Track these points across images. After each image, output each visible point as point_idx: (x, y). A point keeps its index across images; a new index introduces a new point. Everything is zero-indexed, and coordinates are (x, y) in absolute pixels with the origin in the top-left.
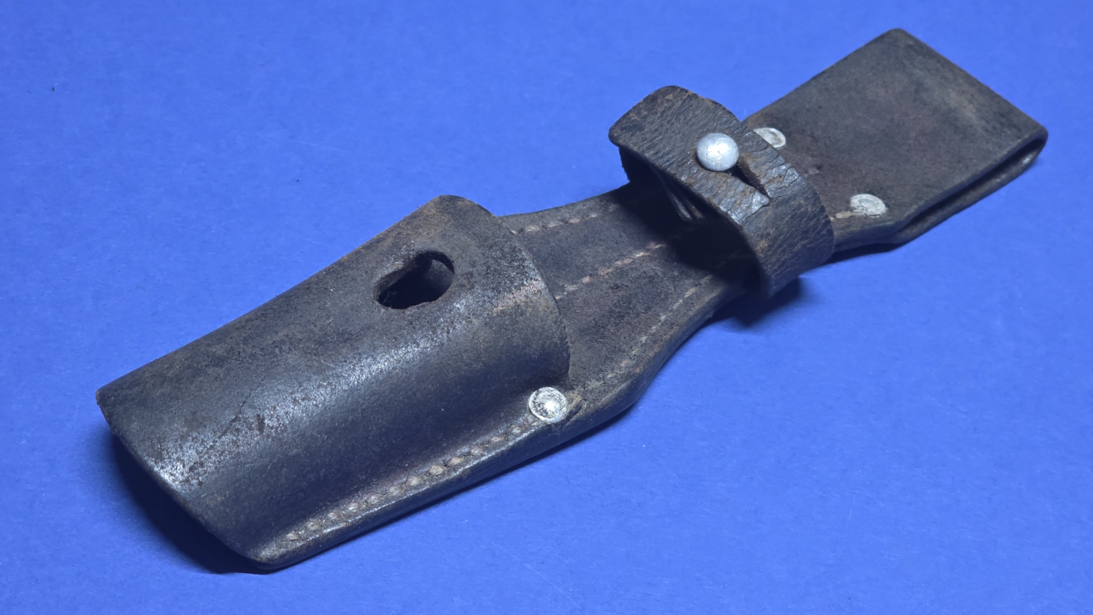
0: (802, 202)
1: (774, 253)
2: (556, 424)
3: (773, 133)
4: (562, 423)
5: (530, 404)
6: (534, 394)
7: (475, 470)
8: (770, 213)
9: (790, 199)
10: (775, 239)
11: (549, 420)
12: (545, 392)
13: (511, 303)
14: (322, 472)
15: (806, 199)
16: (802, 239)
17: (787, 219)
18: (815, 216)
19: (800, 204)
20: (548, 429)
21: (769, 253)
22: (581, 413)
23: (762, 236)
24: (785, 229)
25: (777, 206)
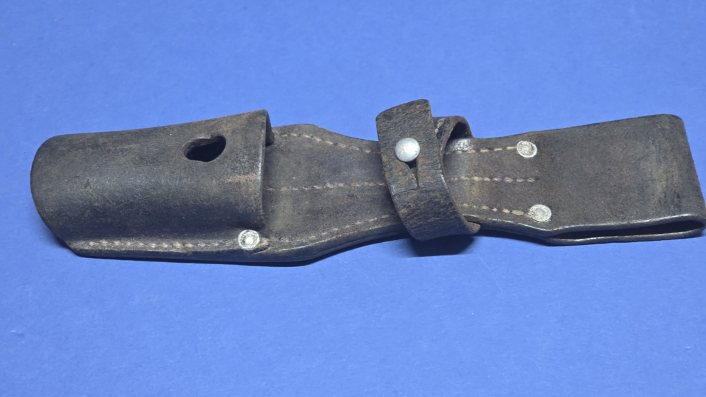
0: (438, 195)
1: (412, 218)
2: (246, 251)
3: (533, 147)
4: (250, 252)
5: (241, 235)
6: (245, 231)
7: (195, 253)
8: (415, 194)
9: (430, 191)
10: (414, 211)
11: (244, 247)
12: (252, 232)
13: (237, 180)
14: (109, 220)
15: (441, 195)
16: (434, 217)
17: (425, 202)
18: (445, 206)
19: (436, 196)
20: (241, 251)
21: (408, 217)
22: (264, 251)
23: (405, 206)
24: (422, 207)
25: (421, 192)
